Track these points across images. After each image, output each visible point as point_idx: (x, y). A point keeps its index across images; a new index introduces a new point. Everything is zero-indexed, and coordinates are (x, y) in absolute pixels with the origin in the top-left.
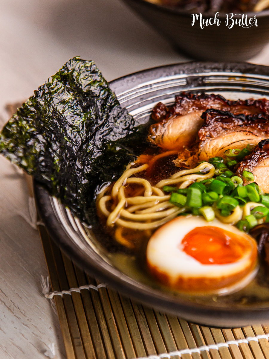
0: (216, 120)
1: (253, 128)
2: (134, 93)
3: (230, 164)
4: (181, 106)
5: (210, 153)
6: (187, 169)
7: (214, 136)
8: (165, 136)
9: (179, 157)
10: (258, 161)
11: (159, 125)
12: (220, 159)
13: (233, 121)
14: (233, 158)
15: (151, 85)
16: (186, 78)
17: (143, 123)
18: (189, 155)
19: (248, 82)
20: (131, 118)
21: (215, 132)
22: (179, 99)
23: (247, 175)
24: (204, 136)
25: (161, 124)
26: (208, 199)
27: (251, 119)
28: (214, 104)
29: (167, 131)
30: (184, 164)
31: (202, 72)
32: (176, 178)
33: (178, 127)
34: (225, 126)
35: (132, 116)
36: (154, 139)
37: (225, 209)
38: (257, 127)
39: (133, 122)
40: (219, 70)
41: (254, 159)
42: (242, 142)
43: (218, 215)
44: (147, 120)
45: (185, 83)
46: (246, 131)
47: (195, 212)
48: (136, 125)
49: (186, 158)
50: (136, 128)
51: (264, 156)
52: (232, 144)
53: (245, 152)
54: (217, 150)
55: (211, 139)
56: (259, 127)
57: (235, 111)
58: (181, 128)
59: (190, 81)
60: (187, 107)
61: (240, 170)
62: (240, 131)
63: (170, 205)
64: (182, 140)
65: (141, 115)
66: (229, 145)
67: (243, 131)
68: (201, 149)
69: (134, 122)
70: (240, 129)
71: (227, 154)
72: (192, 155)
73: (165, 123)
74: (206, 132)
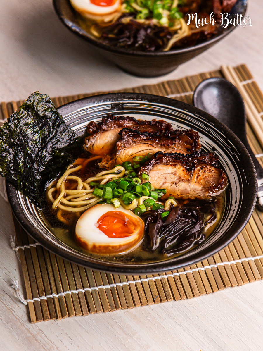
0: (129, 136)
1: (153, 142)
2: (75, 114)
3: (135, 167)
4: (106, 125)
5: (123, 159)
6: (107, 170)
7: (127, 147)
8: (95, 146)
9: (103, 161)
10: (153, 166)
11: (91, 138)
12: (129, 163)
13: (140, 136)
14: (138, 163)
15: (87, 109)
16: (111, 104)
17: (80, 135)
18: (110, 159)
19: (153, 108)
20: (73, 132)
21: (127, 144)
22: (105, 120)
23: (144, 176)
24: (120, 146)
25: (92, 137)
26: (116, 193)
27: (152, 136)
28: (129, 123)
29: (96, 141)
30: (105, 166)
31: (122, 100)
32: (99, 177)
33: (104, 139)
34: (134, 140)
35: (73, 131)
36: (87, 147)
37: (127, 201)
38: (156, 141)
39: (73, 135)
40: (133, 99)
41: (151, 165)
42: (145, 151)
43: (122, 204)
44: (83, 133)
45: (110, 108)
46: (148, 144)
47: (108, 201)
48: (76, 136)
49: (108, 161)
50: (76, 139)
51: (157, 163)
52: (138, 152)
53: (146, 158)
54: (128, 156)
55: (125, 148)
56: (157, 141)
57: (143, 128)
58: (105, 140)
59: (114, 106)
60: (110, 125)
61: (140, 173)
62: (144, 144)
63: (93, 196)
64: (105, 148)
65: (80, 130)
66: (136, 153)
67: (146, 144)
68: (118, 155)
69: (75, 135)
70: (144, 142)
71: (134, 160)
72: (111, 159)
73: (95, 136)
74: (122, 144)
